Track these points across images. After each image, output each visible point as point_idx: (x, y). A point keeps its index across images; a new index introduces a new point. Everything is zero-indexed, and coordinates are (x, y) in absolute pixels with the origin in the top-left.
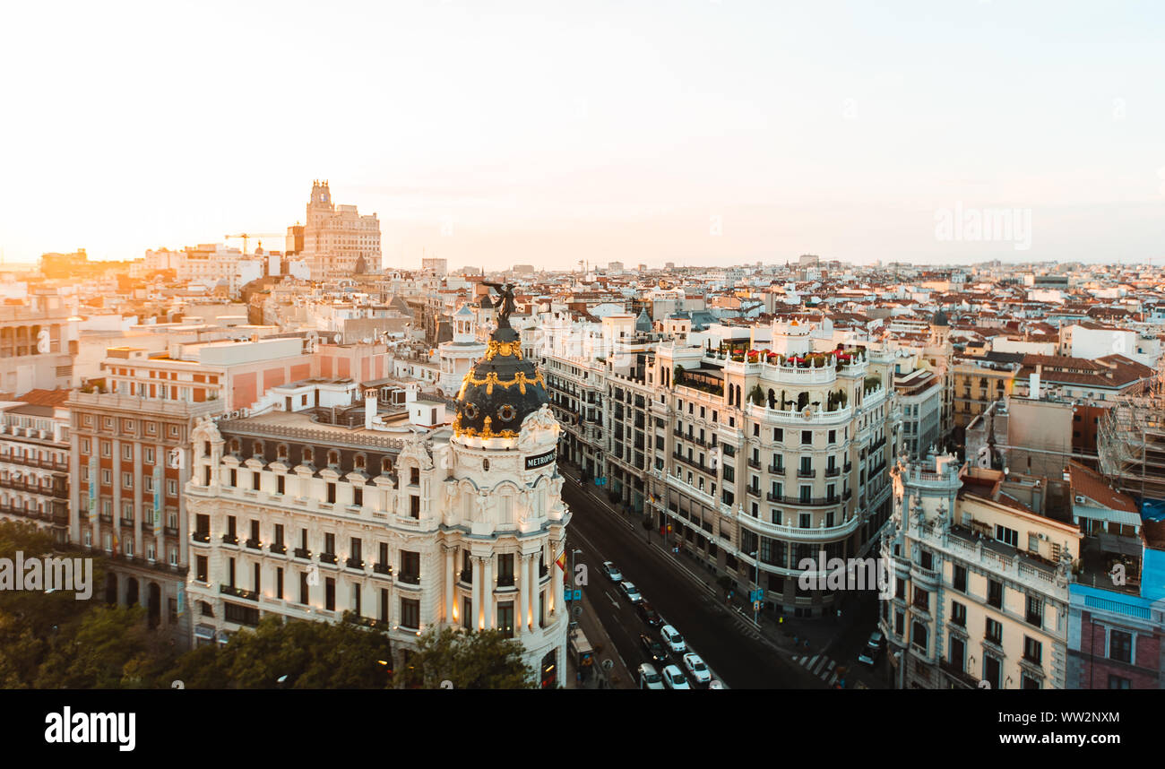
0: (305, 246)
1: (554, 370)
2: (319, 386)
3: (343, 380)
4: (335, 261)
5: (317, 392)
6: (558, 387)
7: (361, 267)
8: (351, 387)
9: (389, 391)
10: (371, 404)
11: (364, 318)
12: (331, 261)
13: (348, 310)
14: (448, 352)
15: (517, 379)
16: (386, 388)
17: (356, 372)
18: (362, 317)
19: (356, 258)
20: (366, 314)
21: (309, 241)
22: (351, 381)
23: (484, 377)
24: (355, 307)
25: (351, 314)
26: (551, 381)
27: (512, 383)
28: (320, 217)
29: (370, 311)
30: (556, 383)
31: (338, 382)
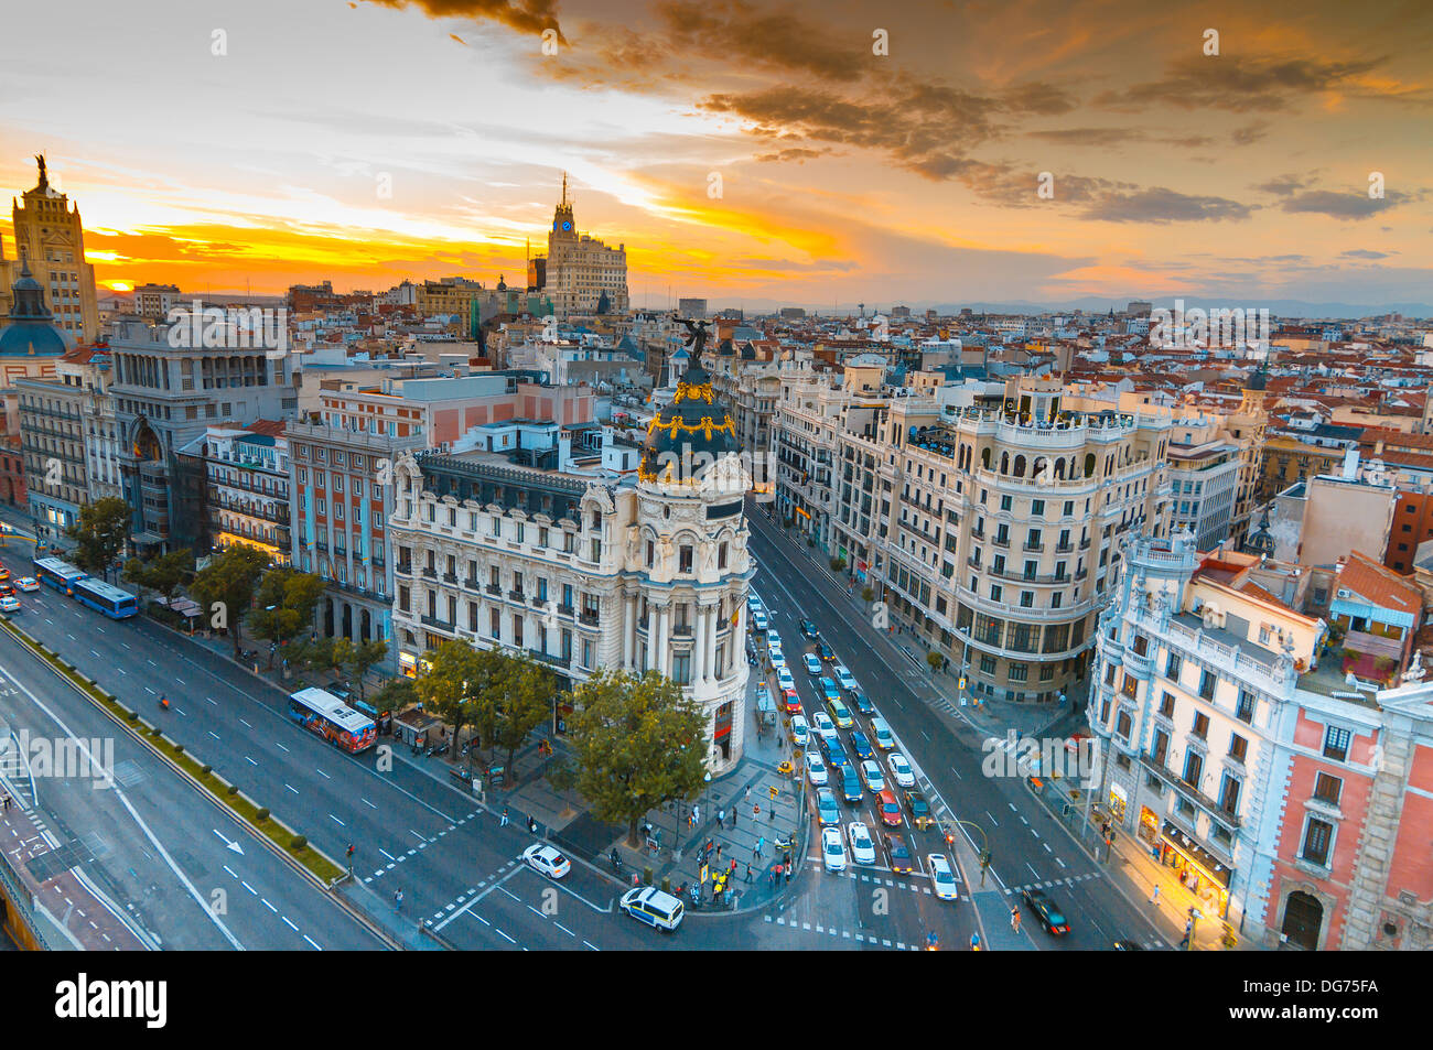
0: (547, 281)
1: (787, 425)
2: (521, 427)
3: (546, 422)
4: (577, 298)
5: (519, 432)
6: (790, 444)
7: (604, 305)
8: (552, 429)
9: (591, 435)
10: (565, 446)
11: (589, 359)
12: (573, 298)
13: (574, 352)
14: (661, 398)
15: (703, 424)
16: (588, 432)
17: (558, 414)
18: (587, 358)
19: (599, 296)
20: (592, 356)
21: (551, 276)
22: (553, 424)
23: (669, 421)
24: (581, 348)
25: (576, 356)
26: (783, 437)
27: (696, 428)
28: (562, 249)
29: (596, 354)
30: (788, 439)
31: (540, 424)
